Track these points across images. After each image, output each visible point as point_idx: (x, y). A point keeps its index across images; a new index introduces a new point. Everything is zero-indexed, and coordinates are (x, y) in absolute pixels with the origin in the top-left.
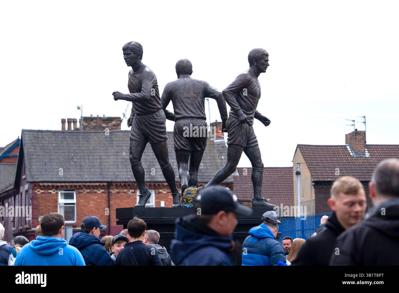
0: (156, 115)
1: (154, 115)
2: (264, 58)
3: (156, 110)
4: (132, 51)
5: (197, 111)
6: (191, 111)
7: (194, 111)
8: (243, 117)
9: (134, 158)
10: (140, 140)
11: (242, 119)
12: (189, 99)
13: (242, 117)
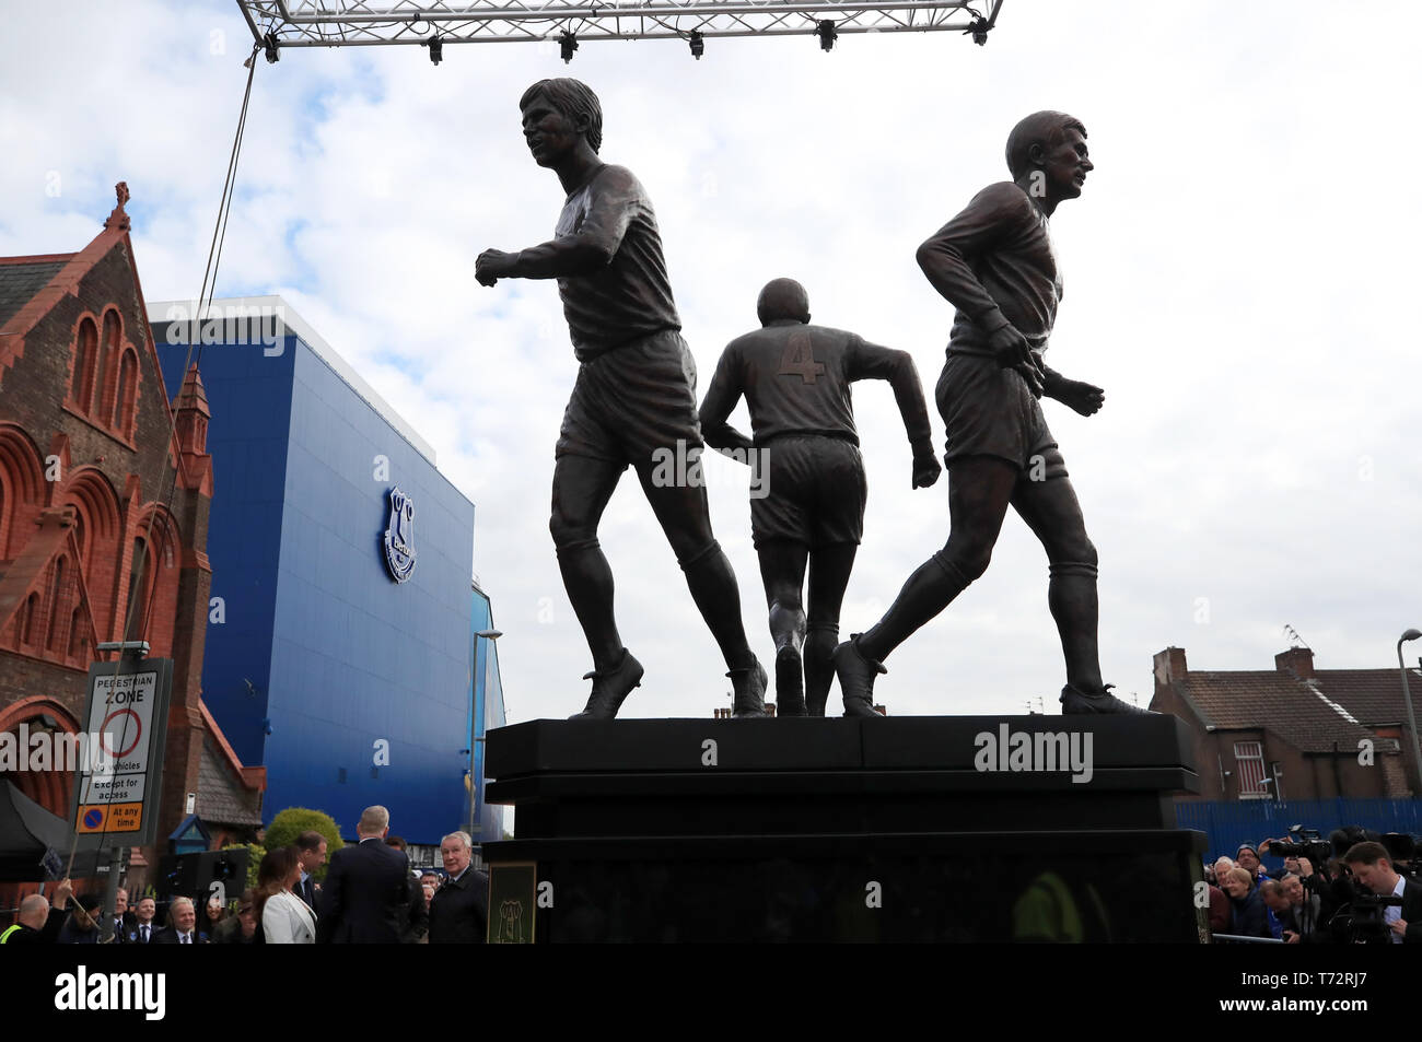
0: (653, 346)
1: (646, 348)
2: (1072, 138)
3: (653, 327)
4: (554, 104)
5: (825, 414)
6: (807, 414)
7: (818, 414)
8: (1009, 334)
9: (572, 523)
10: (591, 452)
11: (1009, 344)
12: (800, 378)
13: (1008, 337)
